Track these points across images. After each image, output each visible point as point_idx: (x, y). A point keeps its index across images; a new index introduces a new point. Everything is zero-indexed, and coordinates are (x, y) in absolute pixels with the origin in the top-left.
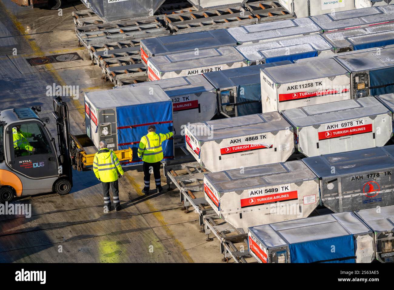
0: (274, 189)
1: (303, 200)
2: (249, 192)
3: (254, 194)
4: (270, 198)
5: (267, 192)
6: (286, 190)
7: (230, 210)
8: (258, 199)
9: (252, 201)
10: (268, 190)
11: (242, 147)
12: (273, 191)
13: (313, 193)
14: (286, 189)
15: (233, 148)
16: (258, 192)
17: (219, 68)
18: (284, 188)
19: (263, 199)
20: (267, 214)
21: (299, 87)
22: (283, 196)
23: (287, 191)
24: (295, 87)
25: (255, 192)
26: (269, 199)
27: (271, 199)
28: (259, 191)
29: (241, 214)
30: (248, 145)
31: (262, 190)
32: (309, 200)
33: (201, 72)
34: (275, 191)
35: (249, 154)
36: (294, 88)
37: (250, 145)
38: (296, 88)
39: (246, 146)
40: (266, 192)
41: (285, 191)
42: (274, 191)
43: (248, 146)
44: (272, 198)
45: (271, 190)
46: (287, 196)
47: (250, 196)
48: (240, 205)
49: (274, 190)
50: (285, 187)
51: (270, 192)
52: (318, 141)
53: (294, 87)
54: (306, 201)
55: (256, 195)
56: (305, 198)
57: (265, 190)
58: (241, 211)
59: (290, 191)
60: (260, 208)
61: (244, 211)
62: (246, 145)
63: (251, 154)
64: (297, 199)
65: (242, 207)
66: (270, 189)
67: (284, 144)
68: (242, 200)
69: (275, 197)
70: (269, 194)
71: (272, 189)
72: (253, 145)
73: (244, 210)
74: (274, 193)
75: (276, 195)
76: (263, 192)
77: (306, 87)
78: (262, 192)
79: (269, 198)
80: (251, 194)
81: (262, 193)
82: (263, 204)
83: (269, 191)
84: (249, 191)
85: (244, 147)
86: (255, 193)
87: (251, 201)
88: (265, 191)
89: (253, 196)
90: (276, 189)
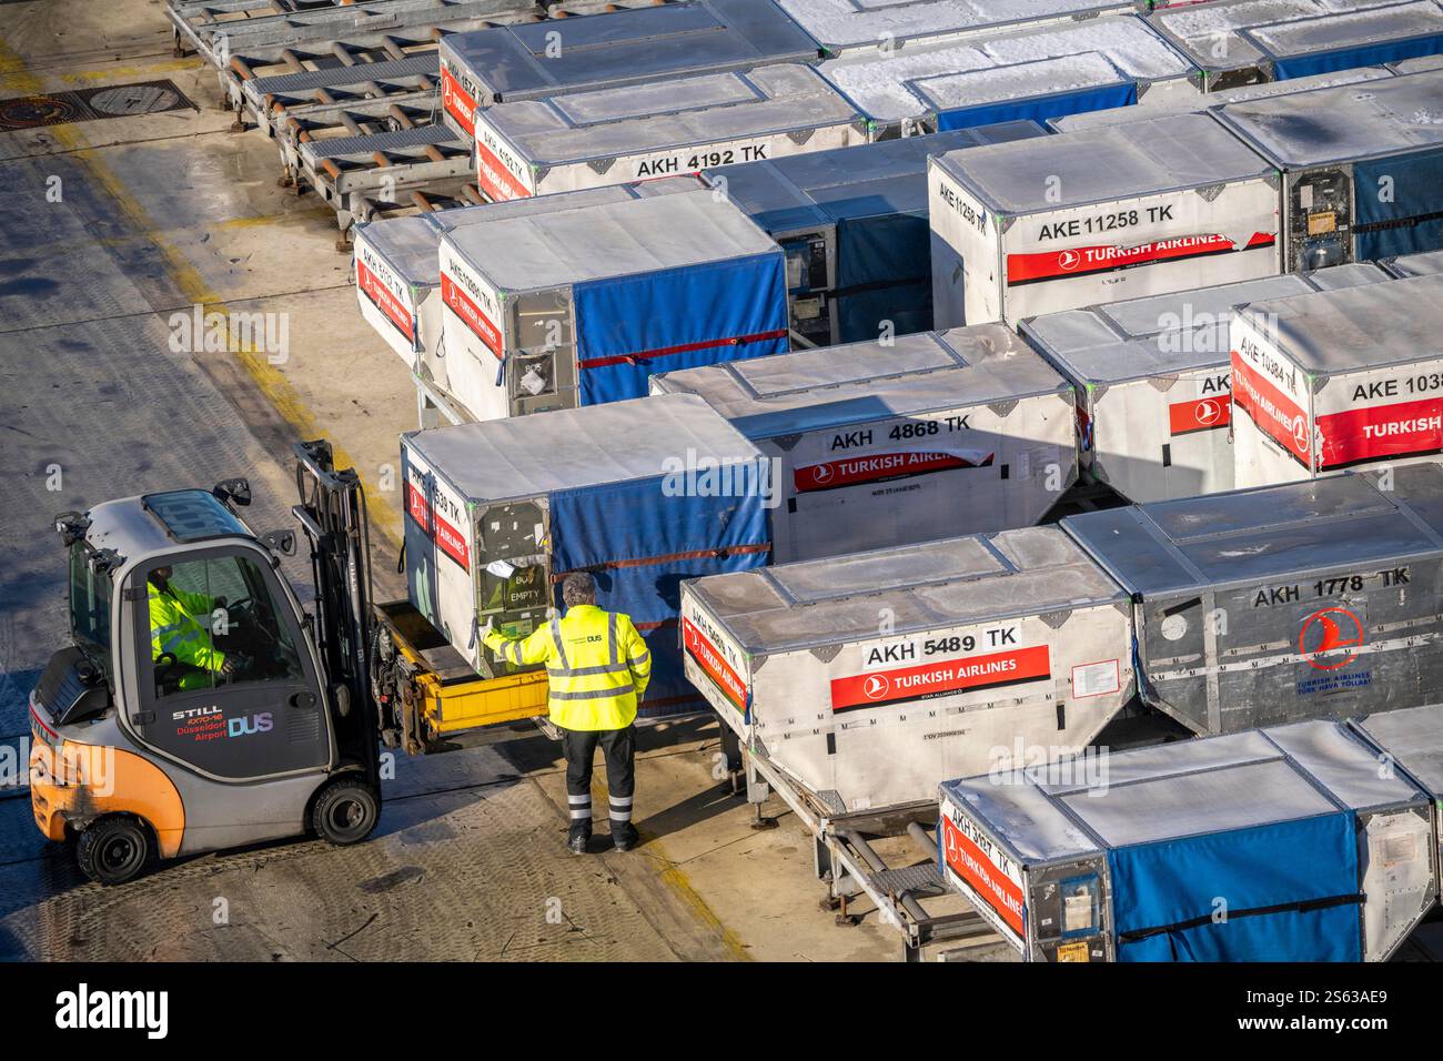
0: (958, 639)
1: (1070, 681)
2: (864, 653)
3: (881, 661)
4: (945, 675)
5: (934, 649)
6: (1004, 643)
7: (791, 722)
8: (898, 680)
9: (876, 686)
10: (936, 645)
11: (878, 464)
12: (954, 647)
13: (1108, 655)
14: (1007, 639)
15: (843, 466)
16: (898, 652)
17: (760, 151)
18: (998, 636)
19: (916, 680)
20: (932, 736)
21: (1083, 228)
22: (993, 664)
23: (1009, 646)
24: (1070, 228)
25: (886, 650)
26: (938, 677)
27: (948, 677)
28: (902, 646)
29: (831, 738)
30: (898, 456)
31: (912, 645)
32: (1091, 679)
33: (690, 165)
34: (963, 646)
35: (905, 489)
36: (1067, 232)
37: (907, 456)
38: (1073, 231)
39: (892, 461)
40: (930, 650)
41: (1000, 648)
42: (958, 647)
43: (898, 458)
44: (951, 674)
45: (948, 644)
46: (1009, 666)
47: (868, 669)
48: (830, 701)
49: (961, 643)
50: (1003, 631)
51: (945, 649)
52: (1166, 438)
53: (1066, 229)
54: (1084, 684)
55: (892, 665)
56: (1079, 674)
57: (927, 643)
58: (833, 727)
59: (1019, 646)
60: (904, 713)
61: (844, 727)
62: (892, 455)
63: (911, 488)
64: (1047, 677)
65: (837, 711)
66: (944, 641)
67: (1038, 452)
68: (835, 683)
69: (962, 670)
70: (940, 657)
71: (951, 640)
72: (918, 455)
73: (844, 723)
74: (961, 654)
75: (967, 663)
76: (916, 650)
77: (1109, 227)
78: (912, 650)
79: (942, 675)
80: (872, 658)
81: (913, 656)
82: (918, 698)
83: (938, 648)
84: (864, 648)
85: (885, 464)
86: (887, 655)
87: (870, 685)
88: (927, 647)
89: (877, 666)
90: (968, 641)
